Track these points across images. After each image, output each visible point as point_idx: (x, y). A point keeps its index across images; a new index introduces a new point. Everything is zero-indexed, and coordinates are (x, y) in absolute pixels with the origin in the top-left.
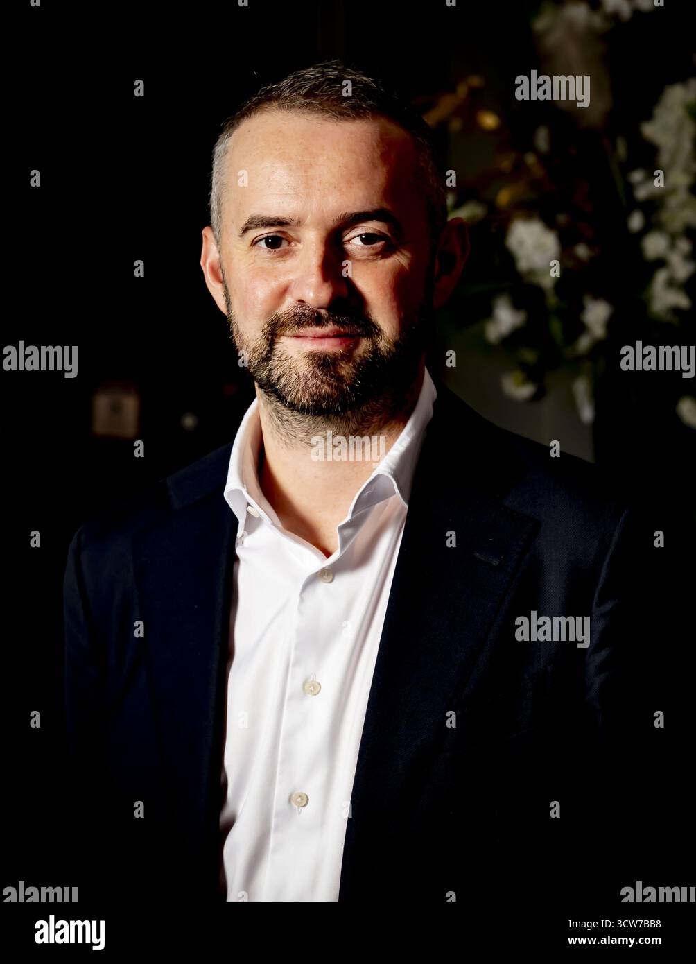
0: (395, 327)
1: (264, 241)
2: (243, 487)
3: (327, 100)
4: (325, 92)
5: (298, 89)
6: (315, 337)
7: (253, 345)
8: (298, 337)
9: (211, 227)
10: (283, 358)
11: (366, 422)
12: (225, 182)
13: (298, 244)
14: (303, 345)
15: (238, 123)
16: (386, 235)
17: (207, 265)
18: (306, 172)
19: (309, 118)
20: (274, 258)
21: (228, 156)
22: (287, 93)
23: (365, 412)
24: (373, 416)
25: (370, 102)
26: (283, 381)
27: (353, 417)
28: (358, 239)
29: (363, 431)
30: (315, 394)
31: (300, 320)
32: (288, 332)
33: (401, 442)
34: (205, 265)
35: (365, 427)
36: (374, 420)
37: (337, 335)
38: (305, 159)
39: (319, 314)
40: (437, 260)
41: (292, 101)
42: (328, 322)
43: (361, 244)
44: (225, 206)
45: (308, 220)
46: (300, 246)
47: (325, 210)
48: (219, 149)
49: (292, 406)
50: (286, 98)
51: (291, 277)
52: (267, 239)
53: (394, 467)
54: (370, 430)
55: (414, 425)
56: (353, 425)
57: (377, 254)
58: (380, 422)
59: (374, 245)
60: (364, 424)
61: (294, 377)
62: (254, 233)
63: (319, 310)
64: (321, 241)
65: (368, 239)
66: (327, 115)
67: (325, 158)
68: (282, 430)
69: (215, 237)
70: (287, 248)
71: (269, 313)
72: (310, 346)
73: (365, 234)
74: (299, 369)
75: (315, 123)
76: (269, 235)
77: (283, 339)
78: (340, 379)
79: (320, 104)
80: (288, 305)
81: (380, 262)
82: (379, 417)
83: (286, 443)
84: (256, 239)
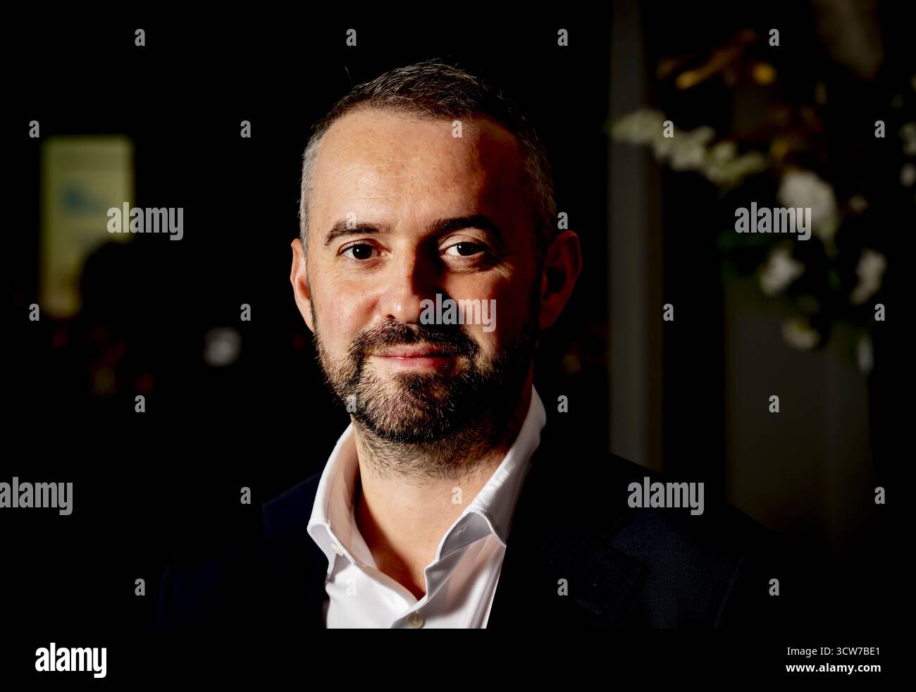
0: (495, 343)
1: (352, 249)
2: (327, 522)
3: (423, 96)
4: (420, 88)
5: (392, 86)
6: (405, 356)
7: (339, 366)
8: (387, 356)
9: (300, 238)
10: (371, 380)
11: (462, 450)
12: (312, 186)
13: (388, 253)
14: (393, 366)
15: (328, 125)
16: (486, 244)
17: (296, 280)
18: (397, 173)
19: (403, 115)
20: (362, 270)
21: (316, 160)
22: (378, 90)
23: (461, 440)
24: (470, 445)
25: (469, 100)
26: (371, 405)
27: (448, 445)
28: (455, 248)
29: (459, 459)
30: (406, 419)
31: (389, 337)
32: (377, 352)
33: (498, 476)
34: (294, 280)
35: (462, 456)
36: (472, 449)
37: (430, 355)
38: (397, 160)
39: (409, 330)
40: (545, 278)
41: (385, 97)
42: (419, 339)
43: (458, 254)
44: (312, 212)
45: (398, 228)
46: (391, 256)
47: (416, 216)
48: (308, 153)
49: (381, 433)
50: (379, 94)
51: (379, 291)
52: (355, 247)
53: (487, 504)
54: (468, 460)
55: (514, 457)
56: (448, 453)
57: (474, 266)
58: (479, 451)
59: (471, 256)
60: (460, 452)
61: (383, 401)
62: (341, 241)
63: (409, 325)
64: (412, 251)
65: (465, 249)
66: (422, 113)
67: (419, 159)
68: (376, 459)
69: (304, 249)
70: (376, 258)
71: (356, 330)
72: (399, 367)
73: (462, 244)
74: (388, 392)
75: (409, 121)
76: (356, 243)
77: (372, 359)
78: (431, 401)
79: (415, 101)
80: (377, 321)
81: (478, 275)
82: (479, 445)
83: (380, 473)
84: (343, 248)
